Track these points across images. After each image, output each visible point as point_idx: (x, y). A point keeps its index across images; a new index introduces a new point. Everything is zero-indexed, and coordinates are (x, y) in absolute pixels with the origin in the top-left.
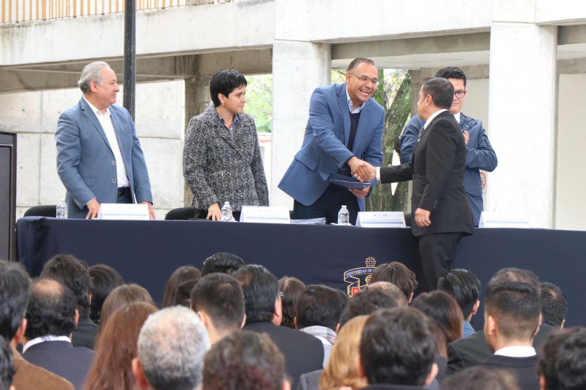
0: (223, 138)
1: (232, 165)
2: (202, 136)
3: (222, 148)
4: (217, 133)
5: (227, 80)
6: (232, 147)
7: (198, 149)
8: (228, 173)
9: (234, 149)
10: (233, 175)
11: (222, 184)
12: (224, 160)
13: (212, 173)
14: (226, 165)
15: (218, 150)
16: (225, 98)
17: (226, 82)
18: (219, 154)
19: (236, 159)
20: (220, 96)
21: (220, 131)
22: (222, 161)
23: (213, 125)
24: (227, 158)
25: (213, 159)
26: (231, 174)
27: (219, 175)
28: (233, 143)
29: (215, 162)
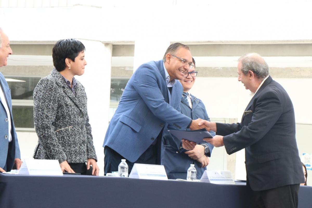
0: (70, 98)
1: (77, 121)
2: (54, 95)
3: (71, 106)
4: (65, 93)
5: (73, 47)
6: (77, 106)
7: (52, 106)
8: (74, 128)
9: (78, 107)
10: (78, 130)
11: (69, 138)
12: (72, 117)
13: (61, 128)
14: (73, 121)
15: (68, 108)
16: (71, 62)
17: (72, 49)
18: (69, 111)
19: (79, 117)
20: (67, 60)
21: (67, 91)
22: (70, 118)
23: (62, 85)
24: (74, 115)
25: (63, 115)
26: (76, 130)
27: (67, 130)
28: (77, 102)
29: (65, 118)
